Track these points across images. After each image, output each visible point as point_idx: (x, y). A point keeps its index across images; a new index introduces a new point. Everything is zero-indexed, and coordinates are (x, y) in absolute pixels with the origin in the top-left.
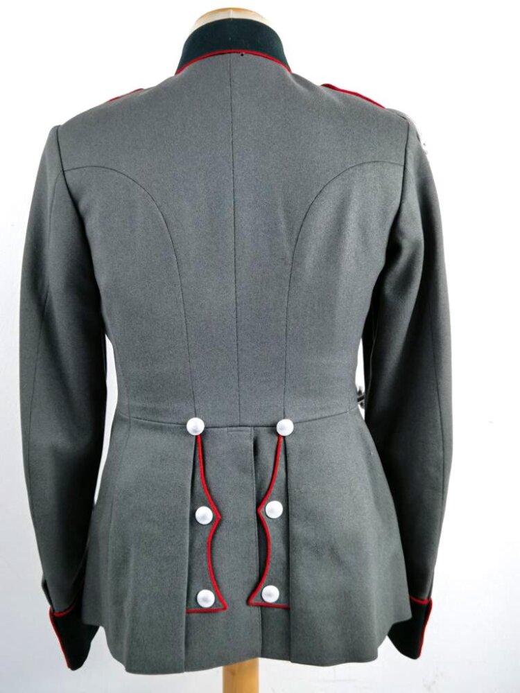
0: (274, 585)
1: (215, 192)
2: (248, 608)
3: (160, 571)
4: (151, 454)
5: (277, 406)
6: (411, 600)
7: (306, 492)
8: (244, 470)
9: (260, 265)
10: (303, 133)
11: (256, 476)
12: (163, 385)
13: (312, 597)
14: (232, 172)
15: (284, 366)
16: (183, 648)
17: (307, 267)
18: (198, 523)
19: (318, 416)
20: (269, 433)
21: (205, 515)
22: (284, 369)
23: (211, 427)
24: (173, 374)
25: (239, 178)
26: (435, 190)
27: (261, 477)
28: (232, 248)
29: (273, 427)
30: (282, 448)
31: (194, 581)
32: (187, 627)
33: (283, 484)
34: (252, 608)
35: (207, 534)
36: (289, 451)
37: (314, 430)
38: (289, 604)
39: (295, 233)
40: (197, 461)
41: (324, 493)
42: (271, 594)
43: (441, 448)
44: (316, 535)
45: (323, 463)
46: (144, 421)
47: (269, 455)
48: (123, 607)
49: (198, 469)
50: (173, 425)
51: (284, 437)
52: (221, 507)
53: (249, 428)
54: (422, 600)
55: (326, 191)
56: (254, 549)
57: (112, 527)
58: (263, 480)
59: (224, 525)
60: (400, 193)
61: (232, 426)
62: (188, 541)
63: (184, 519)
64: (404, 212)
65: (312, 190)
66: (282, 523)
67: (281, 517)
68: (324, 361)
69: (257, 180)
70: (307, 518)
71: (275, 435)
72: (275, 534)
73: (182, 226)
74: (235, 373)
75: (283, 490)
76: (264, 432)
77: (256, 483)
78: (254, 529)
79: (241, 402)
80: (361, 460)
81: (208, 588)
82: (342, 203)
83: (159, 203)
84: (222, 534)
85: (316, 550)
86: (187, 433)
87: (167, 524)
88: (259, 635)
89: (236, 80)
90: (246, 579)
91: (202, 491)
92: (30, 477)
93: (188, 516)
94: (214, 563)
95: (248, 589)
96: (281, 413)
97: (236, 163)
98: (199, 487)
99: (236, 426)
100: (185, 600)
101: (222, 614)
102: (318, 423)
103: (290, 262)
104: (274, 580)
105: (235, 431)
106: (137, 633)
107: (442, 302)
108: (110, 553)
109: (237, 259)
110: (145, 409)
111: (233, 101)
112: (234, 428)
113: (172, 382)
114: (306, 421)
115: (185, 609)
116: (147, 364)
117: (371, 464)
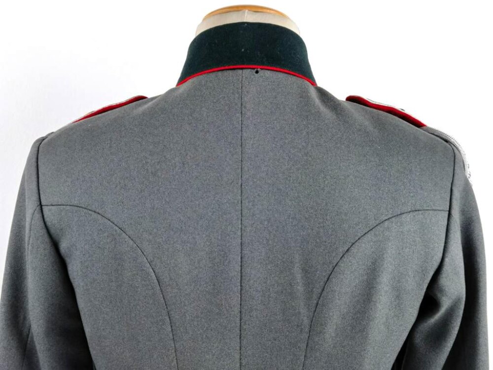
1: (218, 246)
9: (271, 331)
10: (328, 177)
14: (240, 222)
17: (327, 336)
25: (248, 229)
26: (481, 230)
28: (236, 310)
39: (315, 297)
55: (354, 250)
60: (443, 245)
64: (447, 268)
65: (337, 248)
69: (270, 233)
73: (177, 285)
82: (374, 263)
83: (150, 258)
89: (248, 106)
97: (245, 211)
103: (307, 330)
107: (481, 357)
109: (242, 324)
111: (244, 134)
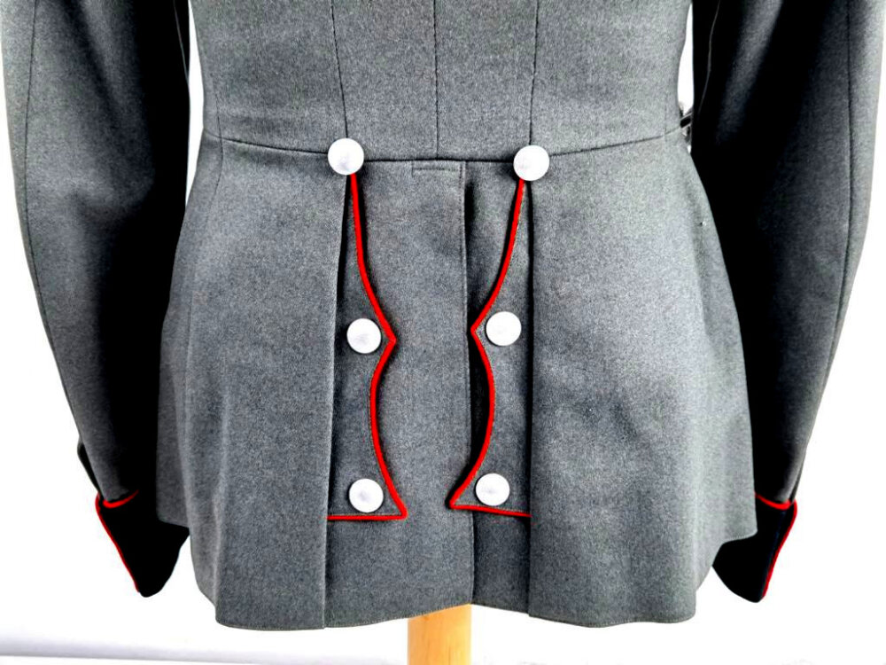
0: (500, 472)
2: (450, 513)
3: (278, 441)
4: (260, 212)
5: (517, 119)
6: (758, 502)
7: (569, 296)
8: (444, 249)
11: (469, 263)
12: (281, 70)
13: (574, 499)
15: (533, 30)
16: (322, 585)
18: (352, 350)
19: (601, 142)
20: (497, 173)
21: (365, 335)
22: (533, 39)
23: (379, 160)
24: (300, 45)
27: (478, 264)
29: (506, 164)
30: (523, 206)
31: (344, 461)
32: (329, 547)
33: (523, 279)
34: (457, 514)
35: (369, 371)
36: (539, 213)
37: (591, 170)
38: (528, 509)
40: (351, 228)
41: (607, 298)
42: (494, 489)
43: (846, 216)
44: (587, 380)
45: (607, 238)
46: (247, 146)
47: (497, 220)
48: (211, 504)
49: (353, 245)
50: (302, 154)
51: (529, 184)
52: (398, 320)
53: (457, 164)
54: (780, 502)
56: (463, 405)
57: (190, 353)
58: (482, 271)
59: (403, 357)
61: (421, 159)
62: (331, 385)
63: (325, 342)
66: (519, 355)
67: (516, 343)
68: (618, 24)
70: (570, 347)
71: (510, 179)
72: (504, 376)
74: (429, 44)
75: (523, 291)
76: (486, 172)
77: (469, 277)
78: (464, 367)
79: (442, 108)
80: (684, 234)
81: (372, 476)
84: (400, 373)
85: (585, 410)
86: (330, 172)
87: (290, 350)
88: (468, 564)
90: (445, 460)
91: (359, 289)
92: (32, 253)
93: (332, 336)
94: (384, 428)
95: (450, 478)
96: (523, 133)
98: (354, 280)
99: (431, 159)
100: (327, 497)
101: (397, 525)
102: (599, 156)
104: (499, 463)
105: (426, 168)
106: (235, 555)
108: (188, 401)
110: (247, 120)
112: (425, 163)
113: (298, 63)
114: (576, 152)
115: (325, 515)
116: (247, 25)
117: (701, 245)
